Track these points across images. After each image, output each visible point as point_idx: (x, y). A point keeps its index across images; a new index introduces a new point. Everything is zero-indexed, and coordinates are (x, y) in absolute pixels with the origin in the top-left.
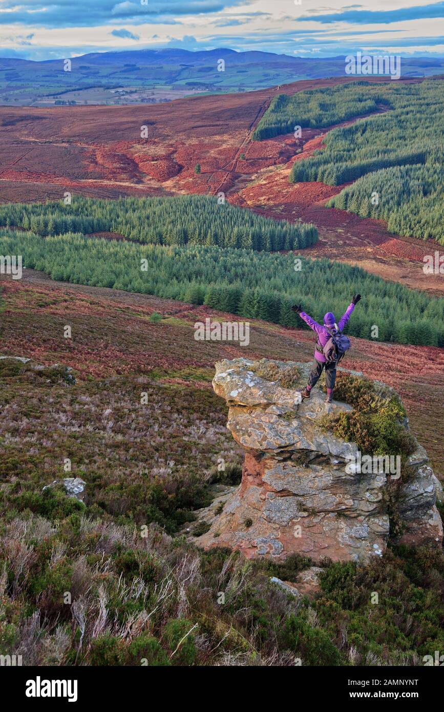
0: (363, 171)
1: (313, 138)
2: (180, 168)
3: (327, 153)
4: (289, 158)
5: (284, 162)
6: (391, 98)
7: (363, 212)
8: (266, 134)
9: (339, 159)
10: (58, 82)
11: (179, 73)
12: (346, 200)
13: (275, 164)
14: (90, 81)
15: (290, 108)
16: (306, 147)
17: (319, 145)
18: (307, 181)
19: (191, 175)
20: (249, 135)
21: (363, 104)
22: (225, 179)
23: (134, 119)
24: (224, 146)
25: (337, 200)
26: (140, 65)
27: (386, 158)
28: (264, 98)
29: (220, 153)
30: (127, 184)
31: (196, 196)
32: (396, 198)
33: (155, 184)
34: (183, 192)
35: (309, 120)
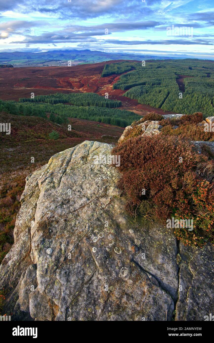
0: (130, 87)
1: (117, 77)
2: (83, 85)
3: (121, 82)
4: (111, 82)
5: (110, 84)
6: (135, 66)
7: (132, 98)
8: (105, 76)
9: (125, 83)
10: (42, 59)
11: (75, 57)
12: (128, 94)
13: (108, 84)
14: (51, 59)
15: (110, 68)
16: (115, 79)
17: (119, 79)
18: (117, 89)
19: (86, 87)
20: (100, 76)
21: (128, 68)
22: (95, 88)
23: (68, 71)
24: (94, 79)
25: (125, 94)
26: (64, 54)
27: (136, 83)
28: (102, 65)
29: (93, 81)
30: (70, 89)
31: (90, 93)
32: (140, 94)
33: (77, 90)
34: (85, 92)
35: (115, 72)
